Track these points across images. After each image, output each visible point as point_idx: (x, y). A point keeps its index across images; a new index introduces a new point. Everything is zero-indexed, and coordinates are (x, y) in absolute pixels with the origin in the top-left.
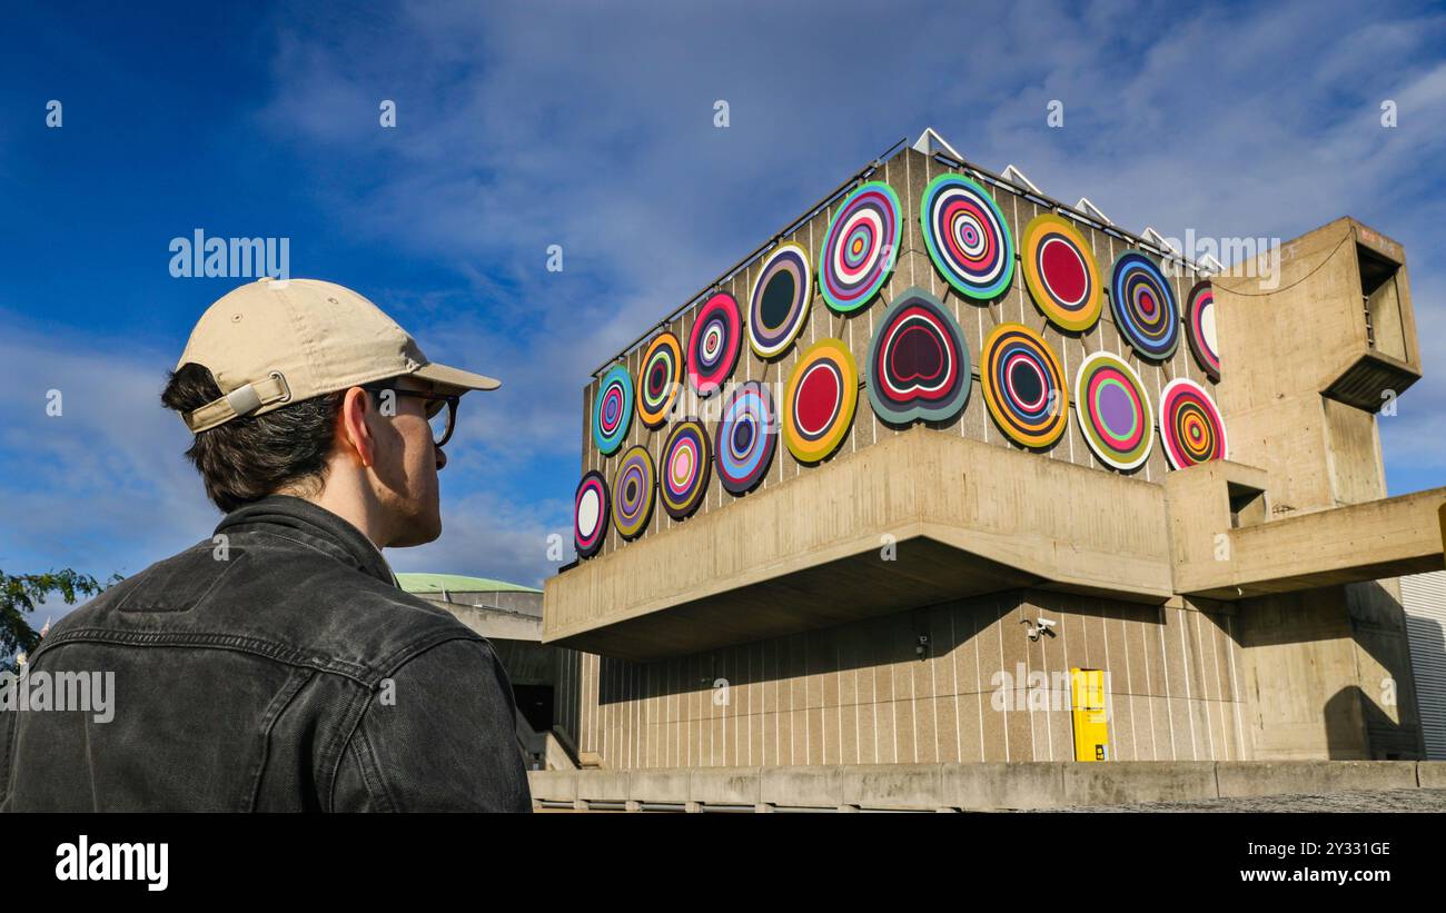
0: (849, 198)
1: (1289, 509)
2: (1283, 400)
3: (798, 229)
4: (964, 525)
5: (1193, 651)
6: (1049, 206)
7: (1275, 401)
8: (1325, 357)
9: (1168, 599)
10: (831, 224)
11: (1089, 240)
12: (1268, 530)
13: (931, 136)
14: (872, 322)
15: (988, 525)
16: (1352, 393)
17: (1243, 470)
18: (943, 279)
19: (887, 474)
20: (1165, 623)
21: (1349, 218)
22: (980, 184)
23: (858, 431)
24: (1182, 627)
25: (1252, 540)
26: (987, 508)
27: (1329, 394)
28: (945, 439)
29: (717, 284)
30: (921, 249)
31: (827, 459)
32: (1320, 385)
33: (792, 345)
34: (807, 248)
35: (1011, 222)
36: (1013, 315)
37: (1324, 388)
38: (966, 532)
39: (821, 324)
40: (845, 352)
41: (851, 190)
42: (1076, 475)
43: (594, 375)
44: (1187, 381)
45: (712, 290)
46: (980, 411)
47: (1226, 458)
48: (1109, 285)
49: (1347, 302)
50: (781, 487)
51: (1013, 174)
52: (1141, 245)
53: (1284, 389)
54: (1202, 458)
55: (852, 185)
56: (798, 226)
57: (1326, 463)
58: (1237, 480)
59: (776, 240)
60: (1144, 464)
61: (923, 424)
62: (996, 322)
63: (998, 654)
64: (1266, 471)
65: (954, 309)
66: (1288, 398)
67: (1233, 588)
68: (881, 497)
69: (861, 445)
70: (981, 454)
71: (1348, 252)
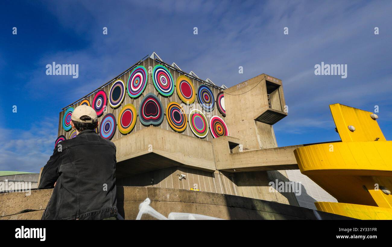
0: (134, 69)
1: (247, 149)
2: (243, 121)
3: (122, 76)
4: (162, 150)
5: (223, 186)
6: (183, 73)
7: (241, 122)
8: (256, 110)
9: (215, 171)
10: (130, 76)
11: (192, 82)
12: (241, 154)
13: (155, 54)
14: (140, 100)
15: (168, 150)
16: (264, 120)
17: (233, 138)
18: (157, 91)
19: (144, 137)
20: (214, 177)
21: (264, 74)
22: (166, 68)
23: (137, 127)
24: (220, 179)
25: (237, 157)
26: (168, 146)
27: (257, 120)
28: (158, 129)
29: (100, 88)
30: (152, 83)
31: (129, 133)
32: (254, 118)
33: (120, 105)
34: (124, 81)
35: (174, 77)
36: (174, 100)
37: (255, 118)
38: (163, 152)
39: (128, 101)
40: (134, 108)
41: (135, 67)
42: (189, 139)
43: (63, 109)
44: (217, 116)
45: (99, 90)
46: (166, 123)
47: (228, 135)
48: (197, 93)
49: (263, 96)
50: (117, 140)
51: (174, 65)
52: (205, 83)
53: (244, 118)
54: (222, 135)
55: (135, 66)
56: (121, 75)
57: (257, 138)
58: (231, 141)
59: (116, 78)
60: (206, 136)
61: (152, 125)
62: (170, 102)
63: (172, 184)
64: (239, 139)
65: (160, 98)
66: (245, 121)
67: (232, 169)
68: (142, 142)
69: (137, 130)
70: (166, 133)
71: (264, 82)
